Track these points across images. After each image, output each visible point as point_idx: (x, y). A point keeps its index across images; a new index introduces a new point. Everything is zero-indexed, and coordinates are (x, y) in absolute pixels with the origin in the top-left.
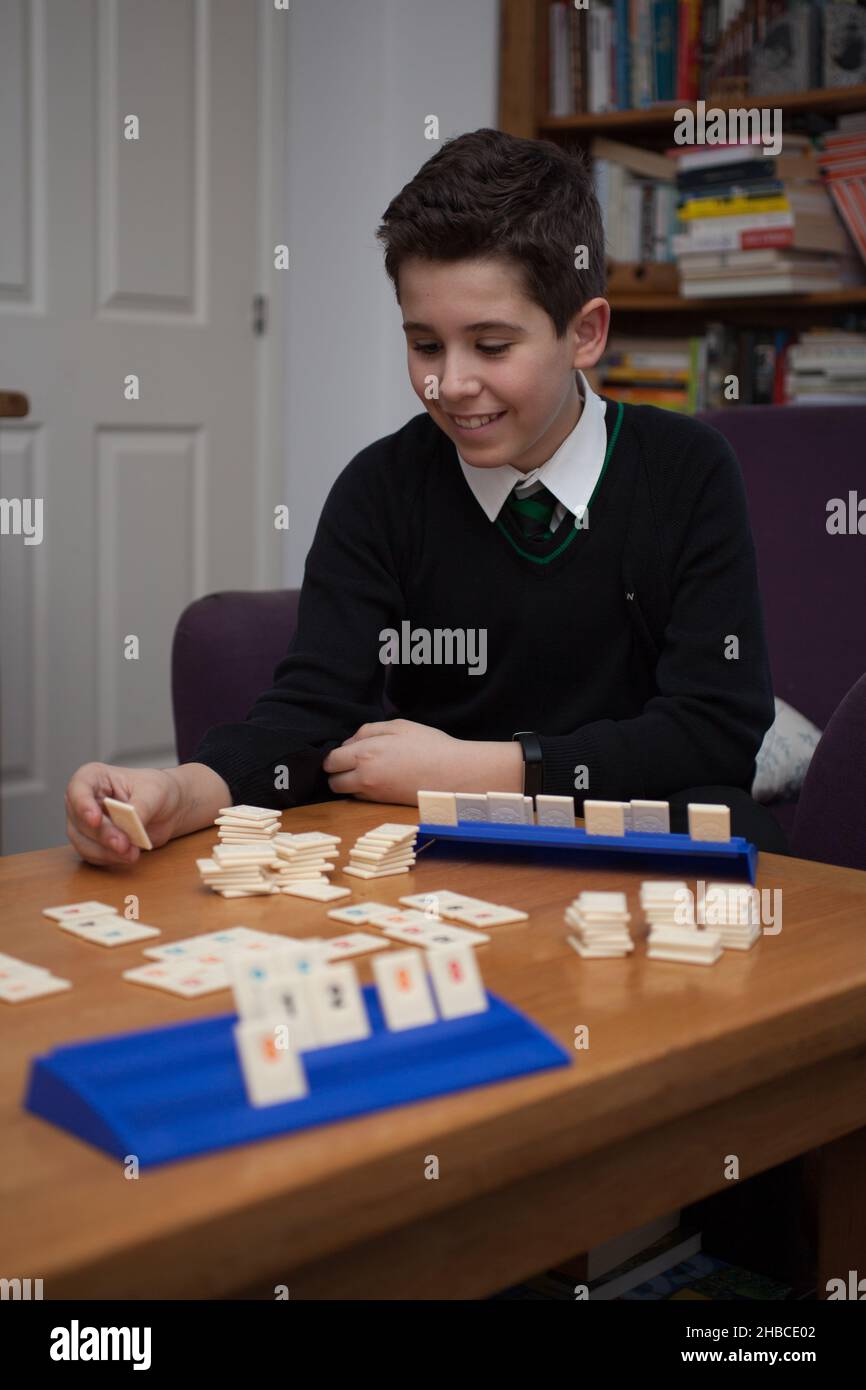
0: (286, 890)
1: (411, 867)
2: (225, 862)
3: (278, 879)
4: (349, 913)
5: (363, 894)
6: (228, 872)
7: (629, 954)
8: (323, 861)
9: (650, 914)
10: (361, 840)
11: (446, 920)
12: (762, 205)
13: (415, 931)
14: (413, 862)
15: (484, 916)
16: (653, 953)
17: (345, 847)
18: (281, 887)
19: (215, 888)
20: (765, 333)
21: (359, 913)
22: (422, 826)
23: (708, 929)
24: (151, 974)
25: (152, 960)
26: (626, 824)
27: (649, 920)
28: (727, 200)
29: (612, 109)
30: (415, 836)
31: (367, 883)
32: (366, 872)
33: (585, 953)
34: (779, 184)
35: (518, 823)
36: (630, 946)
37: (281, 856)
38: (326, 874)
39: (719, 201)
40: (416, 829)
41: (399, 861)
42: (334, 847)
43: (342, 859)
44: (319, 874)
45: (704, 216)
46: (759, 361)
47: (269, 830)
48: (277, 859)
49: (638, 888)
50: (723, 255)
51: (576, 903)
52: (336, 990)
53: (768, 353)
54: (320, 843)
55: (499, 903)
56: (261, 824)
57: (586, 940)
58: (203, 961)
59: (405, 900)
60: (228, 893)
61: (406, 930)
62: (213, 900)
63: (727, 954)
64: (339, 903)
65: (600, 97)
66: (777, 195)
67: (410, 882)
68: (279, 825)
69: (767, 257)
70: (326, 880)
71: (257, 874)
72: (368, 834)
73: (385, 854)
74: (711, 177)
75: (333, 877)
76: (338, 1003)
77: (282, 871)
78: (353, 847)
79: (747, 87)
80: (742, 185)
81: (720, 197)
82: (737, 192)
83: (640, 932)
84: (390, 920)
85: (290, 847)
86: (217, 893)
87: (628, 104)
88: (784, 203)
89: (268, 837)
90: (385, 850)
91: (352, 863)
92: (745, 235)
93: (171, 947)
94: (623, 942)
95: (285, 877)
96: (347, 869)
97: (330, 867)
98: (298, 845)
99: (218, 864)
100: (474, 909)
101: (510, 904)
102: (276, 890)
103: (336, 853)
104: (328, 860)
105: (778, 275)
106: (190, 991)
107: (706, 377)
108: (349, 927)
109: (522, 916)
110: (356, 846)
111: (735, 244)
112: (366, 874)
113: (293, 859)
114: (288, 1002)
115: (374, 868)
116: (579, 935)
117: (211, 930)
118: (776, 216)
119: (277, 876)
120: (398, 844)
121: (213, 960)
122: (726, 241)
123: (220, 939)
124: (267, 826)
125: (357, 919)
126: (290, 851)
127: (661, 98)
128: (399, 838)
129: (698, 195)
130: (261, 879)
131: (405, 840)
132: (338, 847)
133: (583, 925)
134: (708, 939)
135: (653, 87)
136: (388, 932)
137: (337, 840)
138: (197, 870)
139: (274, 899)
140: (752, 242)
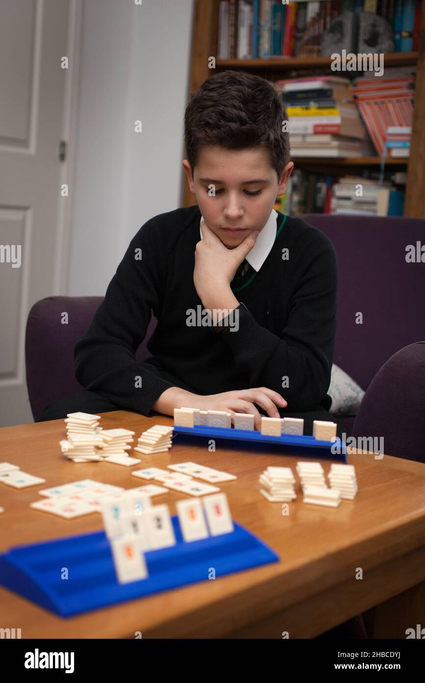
0: (107, 459)
1: (169, 449)
2: (76, 444)
3: (102, 453)
4: (144, 473)
5: (147, 463)
6: (78, 449)
7: (294, 500)
8: (125, 444)
9: (304, 479)
10: (144, 433)
11: (195, 479)
12: (325, 112)
13: (180, 484)
14: (170, 446)
15: (214, 477)
16: (306, 500)
17: (136, 437)
18: (104, 457)
19: (70, 457)
20: (321, 177)
21: (148, 473)
22: (176, 428)
23: (333, 488)
24: (45, 504)
25: (45, 497)
26: (282, 430)
27: (302, 483)
28: (307, 108)
29: (249, 57)
30: (172, 432)
31: (147, 457)
32: (146, 450)
33: (271, 499)
34: (334, 101)
35: (223, 427)
36: (294, 496)
37: (105, 441)
38: (127, 451)
39: (303, 109)
40: (172, 429)
41: (164, 445)
42: (131, 437)
43: (134, 444)
44: (123, 451)
45: (295, 115)
46: (318, 190)
47: (94, 426)
48: (102, 443)
49: (296, 465)
50: (304, 136)
51: (266, 473)
52: (159, 520)
53: (323, 186)
54: (124, 434)
55: (221, 470)
56: (90, 423)
57: (272, 492)
58: (72, 498)
59: (171, 467)
60: (76, 460)
61: (175, 484)
62: (68, 463)
63: (343, 501)
64: (136, 467)
65: (243, 51)
66: (333, 108)
67: (168, 456)
68: (98, 424)
69: (326, 138)
70: (126, 454)
71: (92, 450)
72: (149, 431)
73: (157, 442)
74: (299, 96)
75: (131, 453)
76: (160, 527)
77: (104, 449)
78: (140, 437)
79: (319, 51)
80: (316, 101)
81: (304, 106)
82: (312, 104)
83: (299, 489)
84: (166, 477)
85: (109, 436)
86: (70, 460)
87: (257, 55)
88: (337, 111)
89: (93, 430)
90: (157, 439)
91: (138, 445)
92: (316, 126)
93: (54, 489)
94: (291, 494)
95: (106, 452)
96: (136, 449)
97: (129, 447)
98: (113, 435)
99: (73, 445)
100: (208, 473)
101: (226, 470)
102: (102, 459)
103: (132, 440)
104: (128, 444)
105: (331, 148)
106: (68, 515)
107: (291, 197)
108: (144, 481)
109: (233, 477)
110: (142, 436)
111: (311, 131)
112: (147, 452)
113: (110, 443)
114: (135, 525)
115: (151, 448)
116: (268, 490)
117: (71, 481)
118: (333, 117)
119: (101, 451)
120: (164, 436)
121: (77, 498)
122: (306, 129)
123: (78, 486)
124: (93, 424)
125: (148, 477)
126: (109, 439)
127: (275, 53)
128: (165, 433)
129: (292, 105)
130: (94, 453)
131: (168, 434)
132: (133, 437)
133: (271, 484)
134: (334, 494)
135: (271, 48)
136: (166, 484)
137: (133, 433)
138: (60, 447)
139: (100, 464)
140: (319, 130)
